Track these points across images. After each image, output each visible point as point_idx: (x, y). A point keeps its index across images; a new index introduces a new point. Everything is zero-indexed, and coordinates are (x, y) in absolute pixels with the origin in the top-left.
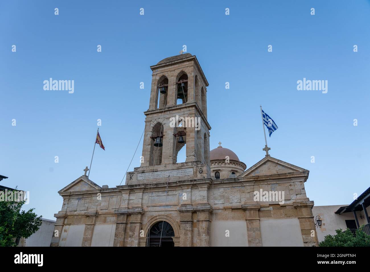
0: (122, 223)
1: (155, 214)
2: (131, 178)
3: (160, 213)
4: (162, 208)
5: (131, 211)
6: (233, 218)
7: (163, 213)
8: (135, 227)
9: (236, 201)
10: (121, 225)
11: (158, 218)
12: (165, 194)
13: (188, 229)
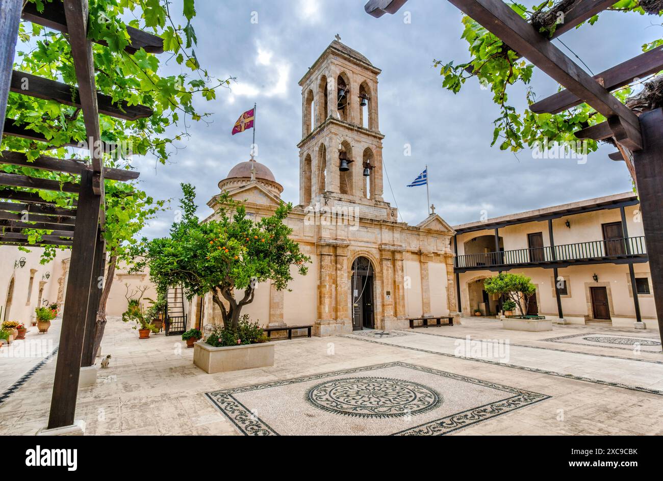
0: (328, 255)
1: (358, 249)
2: (326, 203)
3: (362, 249)
4: (366, 245)
5: (339, 242)
6: (412, 260)
7: (365, 249)
8: (343, 260)
9: (414, 246)
10: (327, 256)
11: (360, 252)
12: (365, 230)
13: (389, 266)
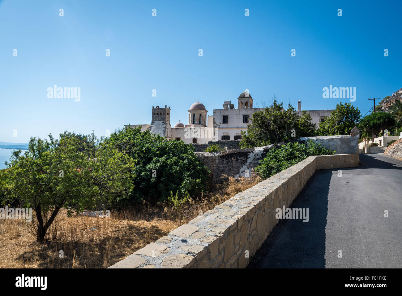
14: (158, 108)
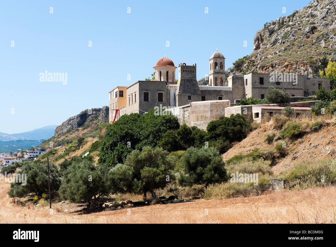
14: (184, 65)
